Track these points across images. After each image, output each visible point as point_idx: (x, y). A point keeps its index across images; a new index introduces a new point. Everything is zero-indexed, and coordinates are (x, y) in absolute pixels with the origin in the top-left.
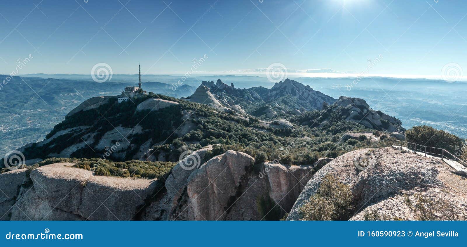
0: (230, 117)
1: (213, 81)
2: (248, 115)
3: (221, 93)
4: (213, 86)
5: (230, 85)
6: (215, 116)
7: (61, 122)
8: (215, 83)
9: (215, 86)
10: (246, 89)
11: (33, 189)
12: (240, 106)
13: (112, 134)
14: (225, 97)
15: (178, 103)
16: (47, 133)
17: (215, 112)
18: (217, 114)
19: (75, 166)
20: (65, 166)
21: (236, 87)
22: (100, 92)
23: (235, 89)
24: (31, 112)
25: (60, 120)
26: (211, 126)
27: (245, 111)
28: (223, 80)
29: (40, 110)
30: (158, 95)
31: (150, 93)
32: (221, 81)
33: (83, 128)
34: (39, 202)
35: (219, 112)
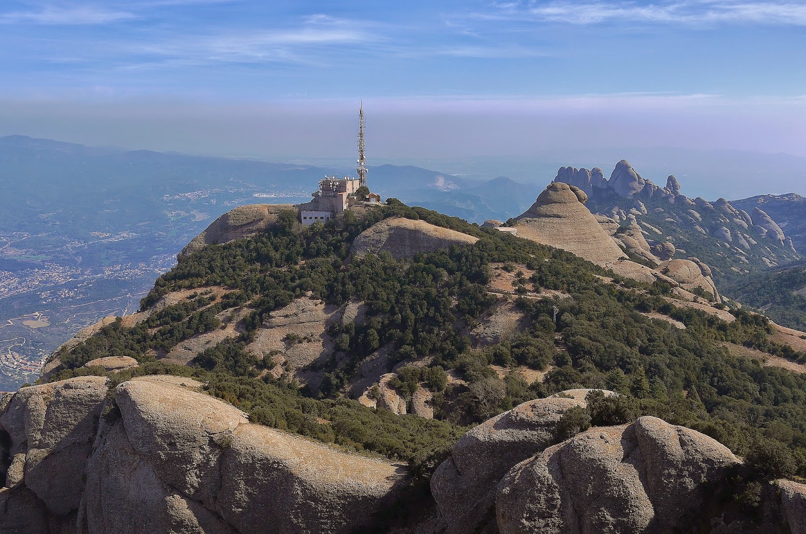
0: (657, 300)
1: (599, 168)
2: (726, 299)
3: (627, 213)
4: (599, 185)
5: (662, 184)
6: (600, 294)
7: (170, 270)
8: (607, 176)
9: (605, 187)
10: (727, 200)
11: (123, 429)
12: (697, 263)
13: (287, 316)
14: (643, 227)
15: (473, 240)
16: (144, 294)
17: (601, 278)
18: (609, 288)
19: (206, 388)
20: (183, 385)
21: (689, 192)
22: (258, 192)
23: (680, 199)
24: (108, 238)
25: (168, 265)
26: (582, 324)
27: (717, 283)
28: (637, 167)
29: (125, 235)
30: (413, 208)
31: (389, 201)
32: (627, 167)
33: (219, 292)
34: (135, 461)
35: (616, 281)
